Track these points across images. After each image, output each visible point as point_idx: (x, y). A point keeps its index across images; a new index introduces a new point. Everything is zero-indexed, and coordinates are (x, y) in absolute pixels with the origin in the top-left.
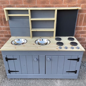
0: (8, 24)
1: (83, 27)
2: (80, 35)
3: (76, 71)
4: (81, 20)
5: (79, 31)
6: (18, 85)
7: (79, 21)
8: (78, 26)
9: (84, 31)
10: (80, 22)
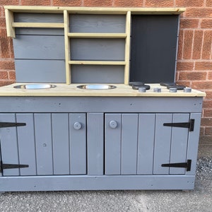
0: (10, 53)
1: (195, 61)
2: (189, 83)
3: (190, 161)
4: (188, 45)
5: (186, 71)
6: (23, 208)
7: (183, 47)
8: (183, 60)
9: (197, 71)
10: (185, 49)
